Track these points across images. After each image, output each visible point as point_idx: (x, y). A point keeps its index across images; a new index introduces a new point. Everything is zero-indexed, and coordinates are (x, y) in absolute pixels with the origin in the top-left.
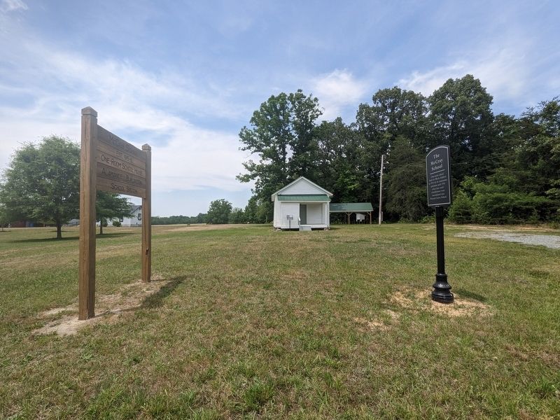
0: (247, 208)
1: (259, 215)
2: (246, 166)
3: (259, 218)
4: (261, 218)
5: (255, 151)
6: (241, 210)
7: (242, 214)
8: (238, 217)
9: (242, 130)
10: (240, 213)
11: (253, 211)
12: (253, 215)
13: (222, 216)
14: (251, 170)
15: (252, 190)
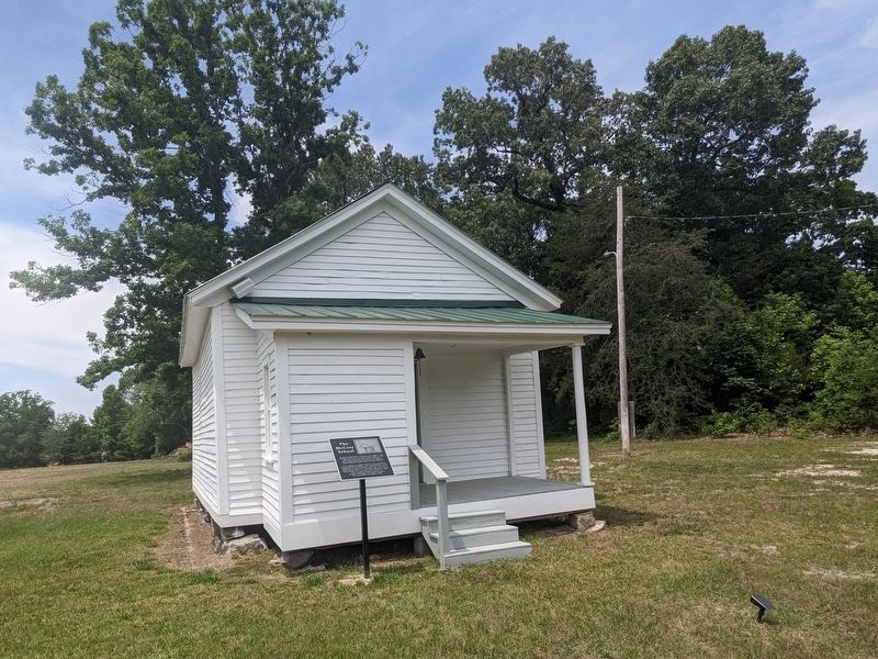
0: (98, 414)
1: (132, 430)
2: (60, 234)
3: (132, 441)
4: (140, 441)
5: (104, 192)
6: (82, 419)
7: (86, 429)
8: (73, 441)
9: (41, 91)
10: (78, 427)
11: (114, 420)
12: (114, 432)
13: (23, 438)
14: (82, 250)
15: (92, 337)
